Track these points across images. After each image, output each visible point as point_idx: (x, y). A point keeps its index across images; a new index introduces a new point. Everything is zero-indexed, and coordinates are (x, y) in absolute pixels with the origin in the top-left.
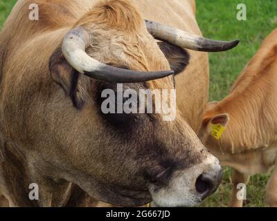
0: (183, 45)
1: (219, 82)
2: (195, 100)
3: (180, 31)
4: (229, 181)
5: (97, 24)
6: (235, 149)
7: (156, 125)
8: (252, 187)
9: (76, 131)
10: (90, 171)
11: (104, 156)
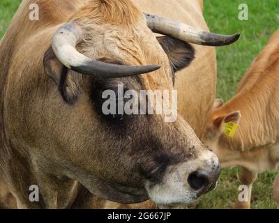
0: (186, 39)
1: (225, 78)
2: (203, 96)
3: (184, 24)
4: (237, 178)
5: (90, 19)
6: (245, 147)
7: (151, 120)
8: (259, 184)
9: (72, 127)
10: (88, 167)
11: (100, 152)
